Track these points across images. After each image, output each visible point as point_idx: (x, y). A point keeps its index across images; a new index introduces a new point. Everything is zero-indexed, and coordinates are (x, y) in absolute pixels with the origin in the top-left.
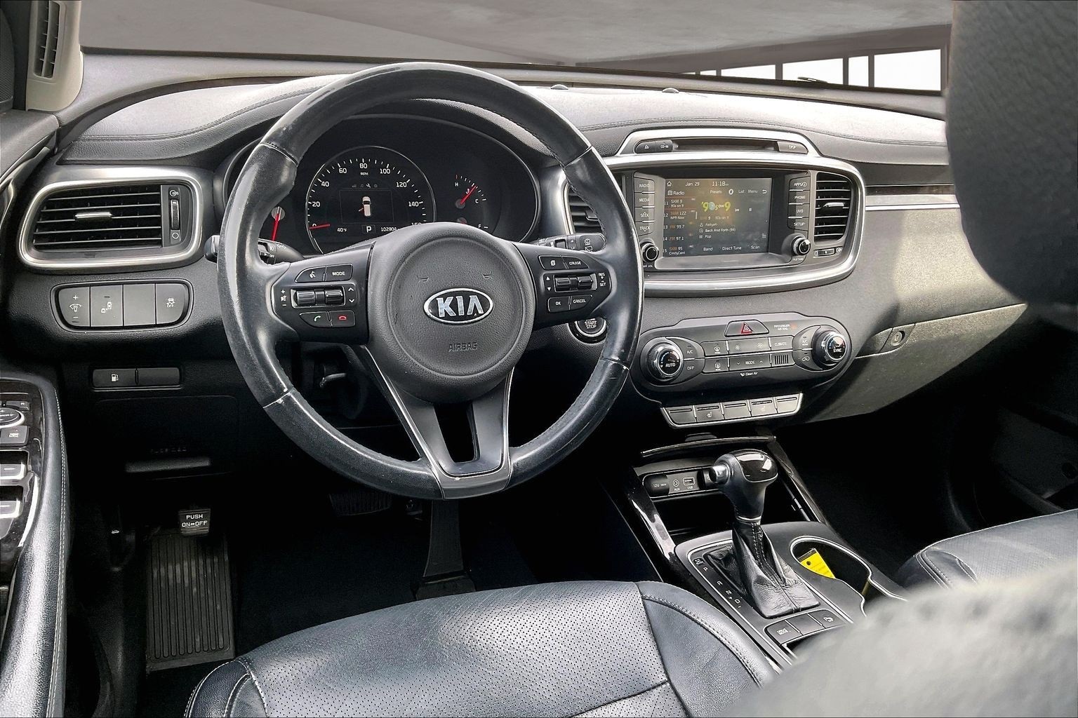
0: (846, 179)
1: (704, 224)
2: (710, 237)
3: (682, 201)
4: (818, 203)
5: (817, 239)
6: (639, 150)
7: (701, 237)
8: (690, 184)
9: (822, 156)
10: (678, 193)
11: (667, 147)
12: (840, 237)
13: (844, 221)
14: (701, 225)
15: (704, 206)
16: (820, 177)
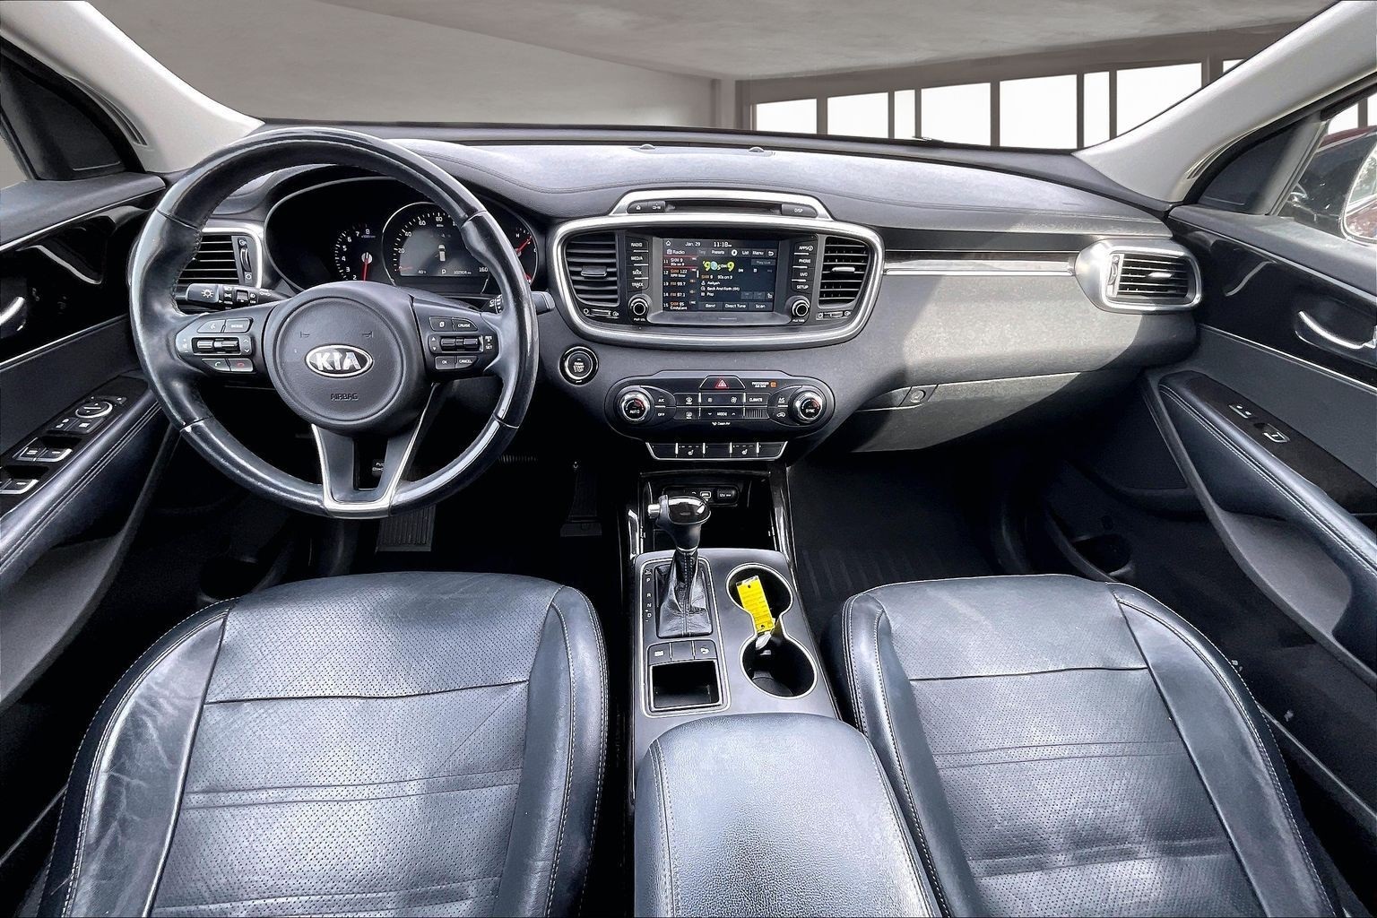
0: (862, 244)
1: (706, 283)
2: (712, 295)
3: (682, 260)
4: (825, 268)
5: (822, 302)
6: (631, 210)
7: (703, 294)
8: (690, 244)
9: (835, 219)
10: (677, 253)
11: (659, 208)
12: (851, 300)
13: (858, 285)
14: (703, 283)
15: (705, 266)
16: (828, 241)
